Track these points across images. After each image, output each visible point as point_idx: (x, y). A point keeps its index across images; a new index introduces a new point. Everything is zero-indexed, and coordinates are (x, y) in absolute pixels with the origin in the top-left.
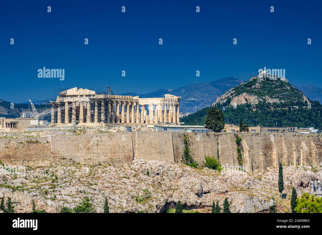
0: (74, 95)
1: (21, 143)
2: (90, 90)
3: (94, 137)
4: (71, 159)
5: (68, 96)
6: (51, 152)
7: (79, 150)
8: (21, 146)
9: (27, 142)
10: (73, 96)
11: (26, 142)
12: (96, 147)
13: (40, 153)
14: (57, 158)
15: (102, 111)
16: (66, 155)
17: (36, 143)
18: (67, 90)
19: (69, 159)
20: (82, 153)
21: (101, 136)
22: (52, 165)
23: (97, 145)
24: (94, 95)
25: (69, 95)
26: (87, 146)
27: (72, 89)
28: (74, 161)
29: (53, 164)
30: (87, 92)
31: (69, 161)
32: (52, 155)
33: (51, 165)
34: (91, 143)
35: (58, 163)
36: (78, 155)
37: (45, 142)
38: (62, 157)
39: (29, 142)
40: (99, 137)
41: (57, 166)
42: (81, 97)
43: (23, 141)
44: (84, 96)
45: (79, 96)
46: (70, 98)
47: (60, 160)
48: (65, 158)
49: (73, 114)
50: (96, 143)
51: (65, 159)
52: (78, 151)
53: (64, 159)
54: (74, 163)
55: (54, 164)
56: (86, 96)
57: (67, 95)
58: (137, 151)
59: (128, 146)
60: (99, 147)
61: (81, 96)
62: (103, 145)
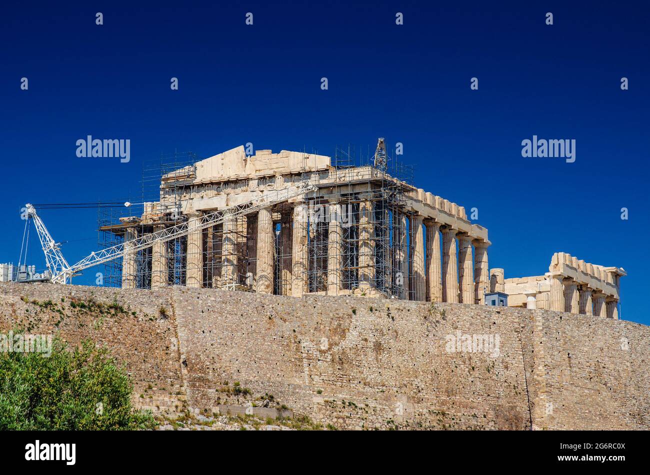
0: (233, 177)
1: (48, 304)
2: (306, 155)
3: (362, 311)
4: (271, 398)
5: (202, 186)
6: (183, 357)
7: (301, 360)
8: (45, 317)
9: (73, 305)
10: (227, 183)
11: (67, 305)
12: (371, 355)
13: (135, 359)
14: (209, 387)
15: (363, 236)
16: (243, 376)
17: (113, 311)
18: (198, 164)
19: (259, 396)
20: (316, 378)
21: (394, 313)
22: (188, 416)
23: (378, 347)
24: (324, 173)
25: (207, 180)
26: (335, 349)
27: (219, 156)
28: (284, 408)
29: (190, 408)
30: (294, 160)
31: (260, 403)
32: (185, 371)
33: (182, 415)
34: (352, 337)
35: (216, 410)
36: (298, 381)
37: (154, 312)
38: (231, 385)
39: (83, 306)
40: (384, 314)
41: (211, 419)
42: (262, 187)
43: (55, 298)
44: (279, 180)
45: (253, 184)
46: (211, 192)
47: (224, 397)
48: (242, 387)
49: (228, 260)
50: (372, 339)
51: (246, 392)
52: (299, 368)
53: (237, 392)
54: (285, 414)
55: (197, 411)
56: (291, 176)
57: (197, 181)
58: (543, 396)
59: (507, 368)
60: (384, 357)
61: (265, 179)
62: (401, 352)
